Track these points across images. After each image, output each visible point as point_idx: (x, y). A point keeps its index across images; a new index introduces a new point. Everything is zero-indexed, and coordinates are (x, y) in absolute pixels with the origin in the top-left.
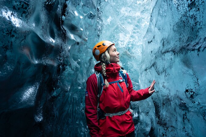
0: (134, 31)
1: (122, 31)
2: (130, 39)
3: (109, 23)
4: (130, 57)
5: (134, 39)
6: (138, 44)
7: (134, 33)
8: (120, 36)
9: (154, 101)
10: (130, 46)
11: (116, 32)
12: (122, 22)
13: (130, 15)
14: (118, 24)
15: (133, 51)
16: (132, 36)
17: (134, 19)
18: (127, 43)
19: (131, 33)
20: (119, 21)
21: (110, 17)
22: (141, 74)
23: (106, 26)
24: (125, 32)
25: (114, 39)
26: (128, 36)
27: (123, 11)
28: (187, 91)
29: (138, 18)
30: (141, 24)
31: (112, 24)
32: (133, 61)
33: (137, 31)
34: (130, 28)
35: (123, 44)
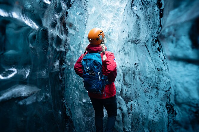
0: (114, 18)
1: (104, 19)
2: (111, 25)
3: (93, 13)
4: (110, 41)
5: (114, 25)
6: (117, 30)
7: (114, 20)
8: (103, 23)
9: (123, 72)
10: (110, 31)
11: (99, 20)
12: (104, 10)
13: (111, 5)
14: (101, 12)
15: (113, 35)
16: (112, 23)
17: (114, 8)
18: (108, 29)
19: (111, 20)
20: (101, 10)
21: (94, 7)
22: (117, 54)
23: (91, 15)
24: (107, 19)
25: (97, 25)
26: (109, 22)
27: (105, 1)
28: (135, 64)
29: (117, 8)
30: (119, 12)
31: (96, 12)
32: (113, 44)
33: (116, 18)
34: (110, 16)
35: (105, 30)
